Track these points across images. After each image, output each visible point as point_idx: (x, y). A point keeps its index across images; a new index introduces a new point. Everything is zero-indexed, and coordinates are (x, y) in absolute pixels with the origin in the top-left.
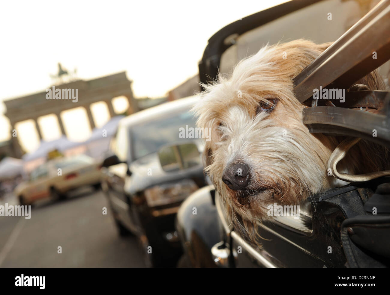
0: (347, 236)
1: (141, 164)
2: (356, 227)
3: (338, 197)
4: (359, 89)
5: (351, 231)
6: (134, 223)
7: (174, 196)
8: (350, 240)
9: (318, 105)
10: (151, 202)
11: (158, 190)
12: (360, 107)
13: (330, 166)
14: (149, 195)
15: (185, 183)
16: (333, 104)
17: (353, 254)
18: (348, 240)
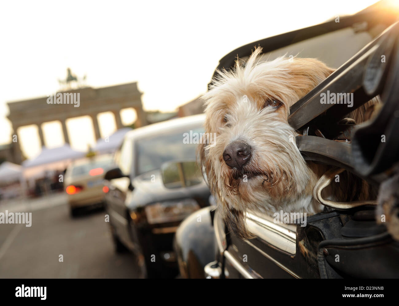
0: (323, 256)
1: (145, 179)
2: (330, 248)
3: (321, 221)
4: (347, 123)
5: (326, 252)
6: (132, 240)
7: (175, 215)
8: (326, 261)
9: (308, 135)
10: (151, 220)
11: (160, 207)
12: (346, 140)
13: (315, 192)
14: (149, 211)
15: (187, 202)
16: (322, 135)
17: (327, 273)
18: (324, 260)
